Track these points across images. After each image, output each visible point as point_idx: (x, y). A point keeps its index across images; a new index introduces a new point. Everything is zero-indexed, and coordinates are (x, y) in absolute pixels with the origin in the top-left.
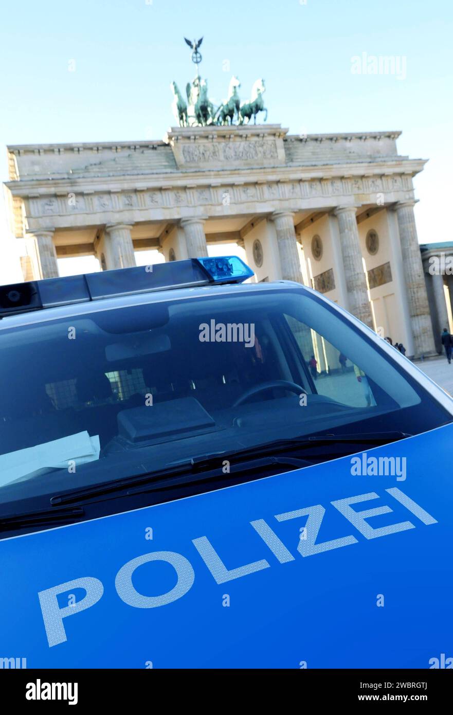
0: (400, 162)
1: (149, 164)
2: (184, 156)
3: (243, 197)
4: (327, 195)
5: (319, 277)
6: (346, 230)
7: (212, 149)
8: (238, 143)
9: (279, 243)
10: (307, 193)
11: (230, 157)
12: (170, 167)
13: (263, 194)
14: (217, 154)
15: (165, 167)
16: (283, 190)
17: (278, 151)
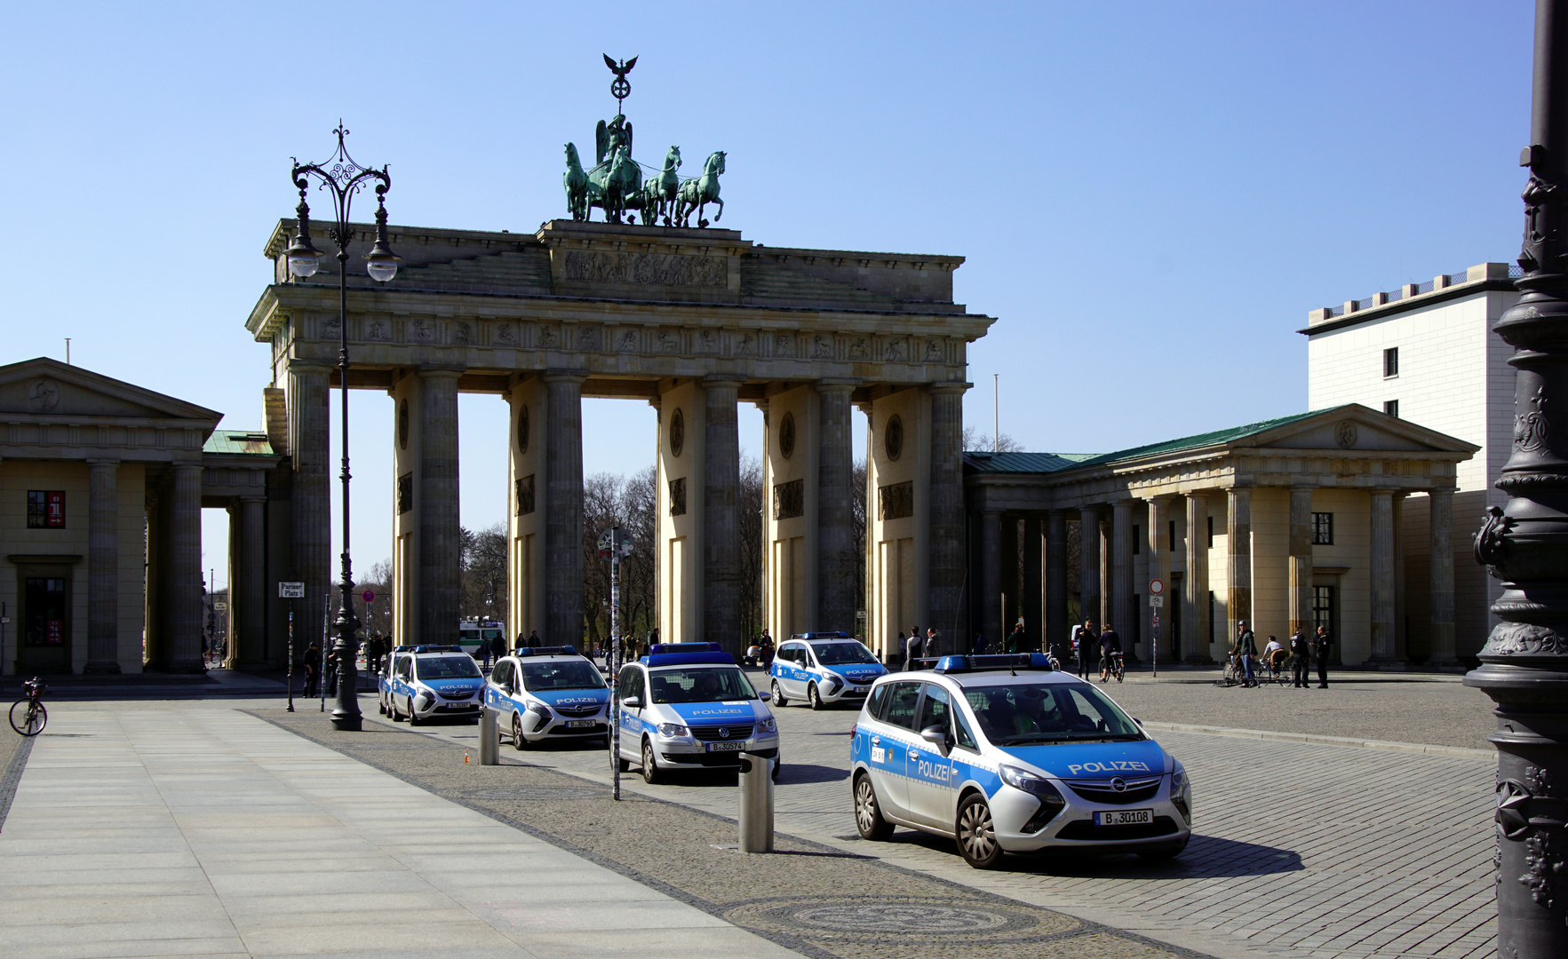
0: (942, 319)
1: (507, 276)
2: (567, 269)
3: (657, 346)
4: (804, 360)
5: (785, 487)
6: (830, 423)
7: (615, 261)
8: (662, 257)
9: (707, 429)
10: (768, 351)
11: (645, 278)
12: (541, 284)
13: (691, 347)
14: (624, 272)
15: (533, 284)
16: (727, 343)
17: (729, 276)
